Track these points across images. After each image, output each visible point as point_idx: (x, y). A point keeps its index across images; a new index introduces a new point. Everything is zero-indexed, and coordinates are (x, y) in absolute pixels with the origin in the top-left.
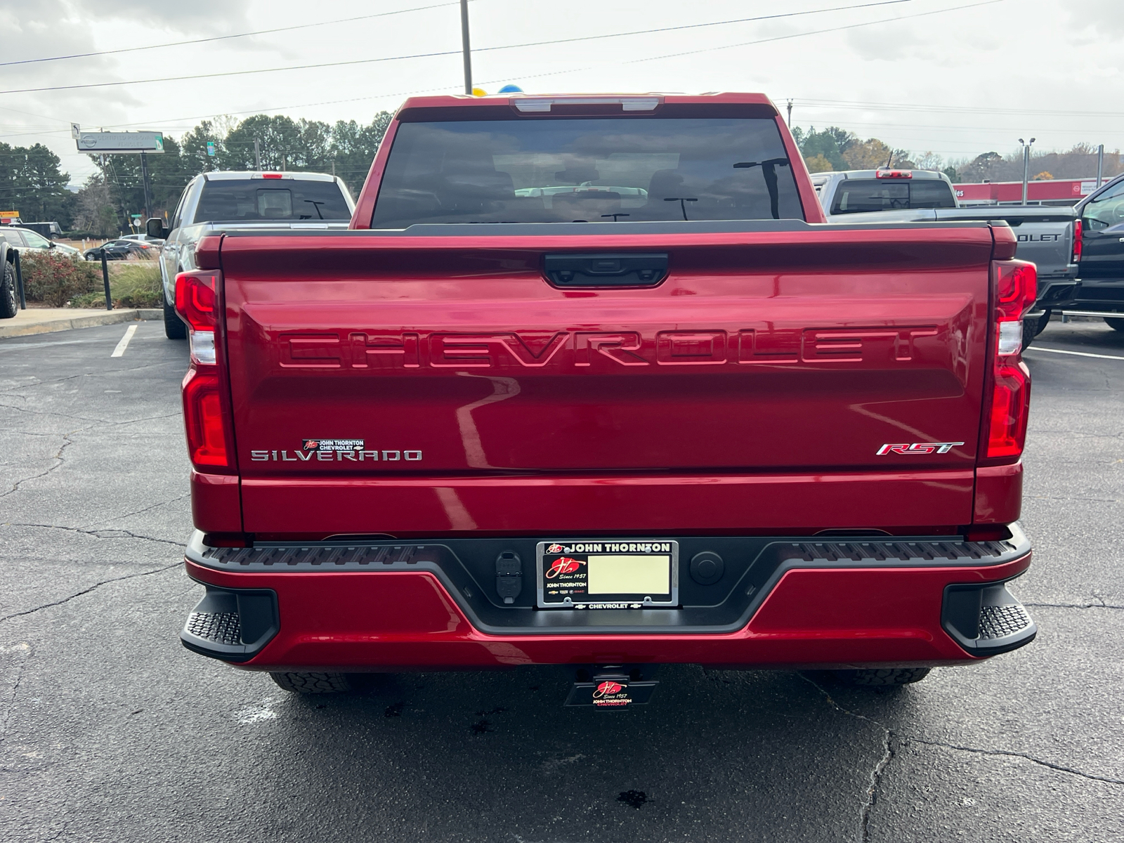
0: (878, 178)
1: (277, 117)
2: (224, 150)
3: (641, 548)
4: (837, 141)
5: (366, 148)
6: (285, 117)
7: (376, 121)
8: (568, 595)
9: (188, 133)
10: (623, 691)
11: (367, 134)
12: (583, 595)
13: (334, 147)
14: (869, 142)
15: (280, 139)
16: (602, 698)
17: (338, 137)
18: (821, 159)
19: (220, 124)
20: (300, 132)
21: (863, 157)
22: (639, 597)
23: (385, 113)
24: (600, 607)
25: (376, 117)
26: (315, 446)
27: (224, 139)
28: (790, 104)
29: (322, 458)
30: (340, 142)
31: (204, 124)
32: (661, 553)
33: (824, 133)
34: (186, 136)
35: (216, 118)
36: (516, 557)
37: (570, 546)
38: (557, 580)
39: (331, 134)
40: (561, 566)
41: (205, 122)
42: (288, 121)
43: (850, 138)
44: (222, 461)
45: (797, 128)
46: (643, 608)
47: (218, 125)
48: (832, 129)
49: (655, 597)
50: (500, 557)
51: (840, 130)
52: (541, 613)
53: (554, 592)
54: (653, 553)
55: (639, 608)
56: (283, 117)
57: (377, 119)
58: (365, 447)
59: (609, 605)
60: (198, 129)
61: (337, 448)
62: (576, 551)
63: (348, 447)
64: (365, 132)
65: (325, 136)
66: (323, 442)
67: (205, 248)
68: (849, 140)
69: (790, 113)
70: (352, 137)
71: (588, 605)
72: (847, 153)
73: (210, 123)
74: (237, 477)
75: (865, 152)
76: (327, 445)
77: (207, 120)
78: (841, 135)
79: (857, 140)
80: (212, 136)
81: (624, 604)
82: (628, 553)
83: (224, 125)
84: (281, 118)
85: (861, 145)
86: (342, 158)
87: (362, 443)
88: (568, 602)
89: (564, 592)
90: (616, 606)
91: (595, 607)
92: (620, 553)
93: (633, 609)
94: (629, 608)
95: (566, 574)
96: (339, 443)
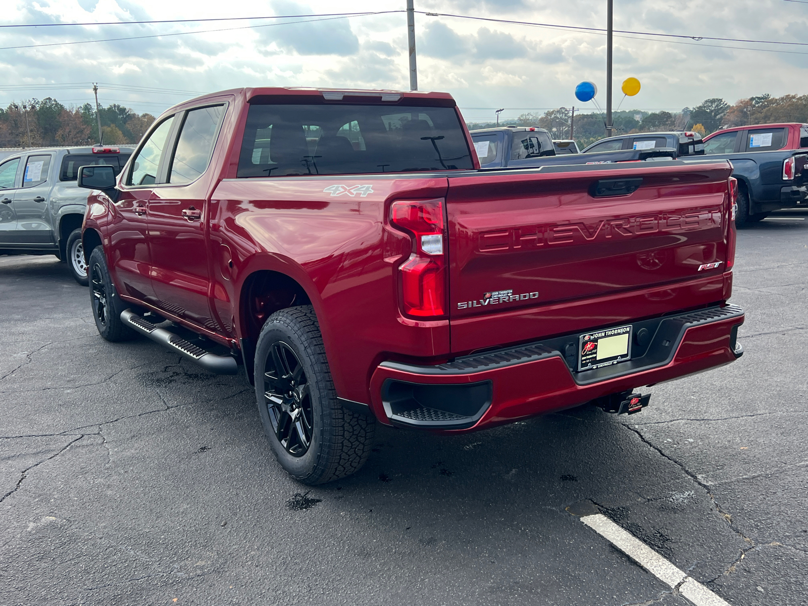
3: (619, 331)
4: (120, 115)
8: (590, 362)
12: (594, 361)
14: (144, 116)
16: (632, 407)
18: (114, 128)
21: (141, 127)
22: (615, 358)
24: (602, 366)
26: (489, 296)
28: (95, 86)
29: (494, 302)
32: (626, 333)
33: (109, 109)
36: (574, 345)
37: (592, 335)
38: (586, 355)
40: (588, 347)
43: (129, 113)
44: (440, 312)
45: (87, 104)
46: (618, 363)
48: (115, 106)
49: (622, 356)
50: (568, 346)
51: (121, 107)
52: (580, 374)
53: (584, 362)
54: (623, 333)
55: (616, 364)
58: (513, 294)
59: (606, 364)
61: (500, 296)
62: (595, 338)
63: (504, 295)
66: (493, 294)
67: (435, 185)
68: (129, 114)
69: (96, 93)
71: (597, 366)
72: (128, 124)
74: (448, 321)
75: (142, 123)
76: (495, 294)
78: (123, 111)
79: (134, 114)
81: (611, 363)
82: (615, 335)
85: (138, 118)
87: (511, 291)
88: (589, 366)
89: (588, 361)
90: (608, 364)
91: (600, 366)
92: (611, 335)
93: (614, 364)
94: (613, 364)
95: (589, 351)
96: (502, 292)
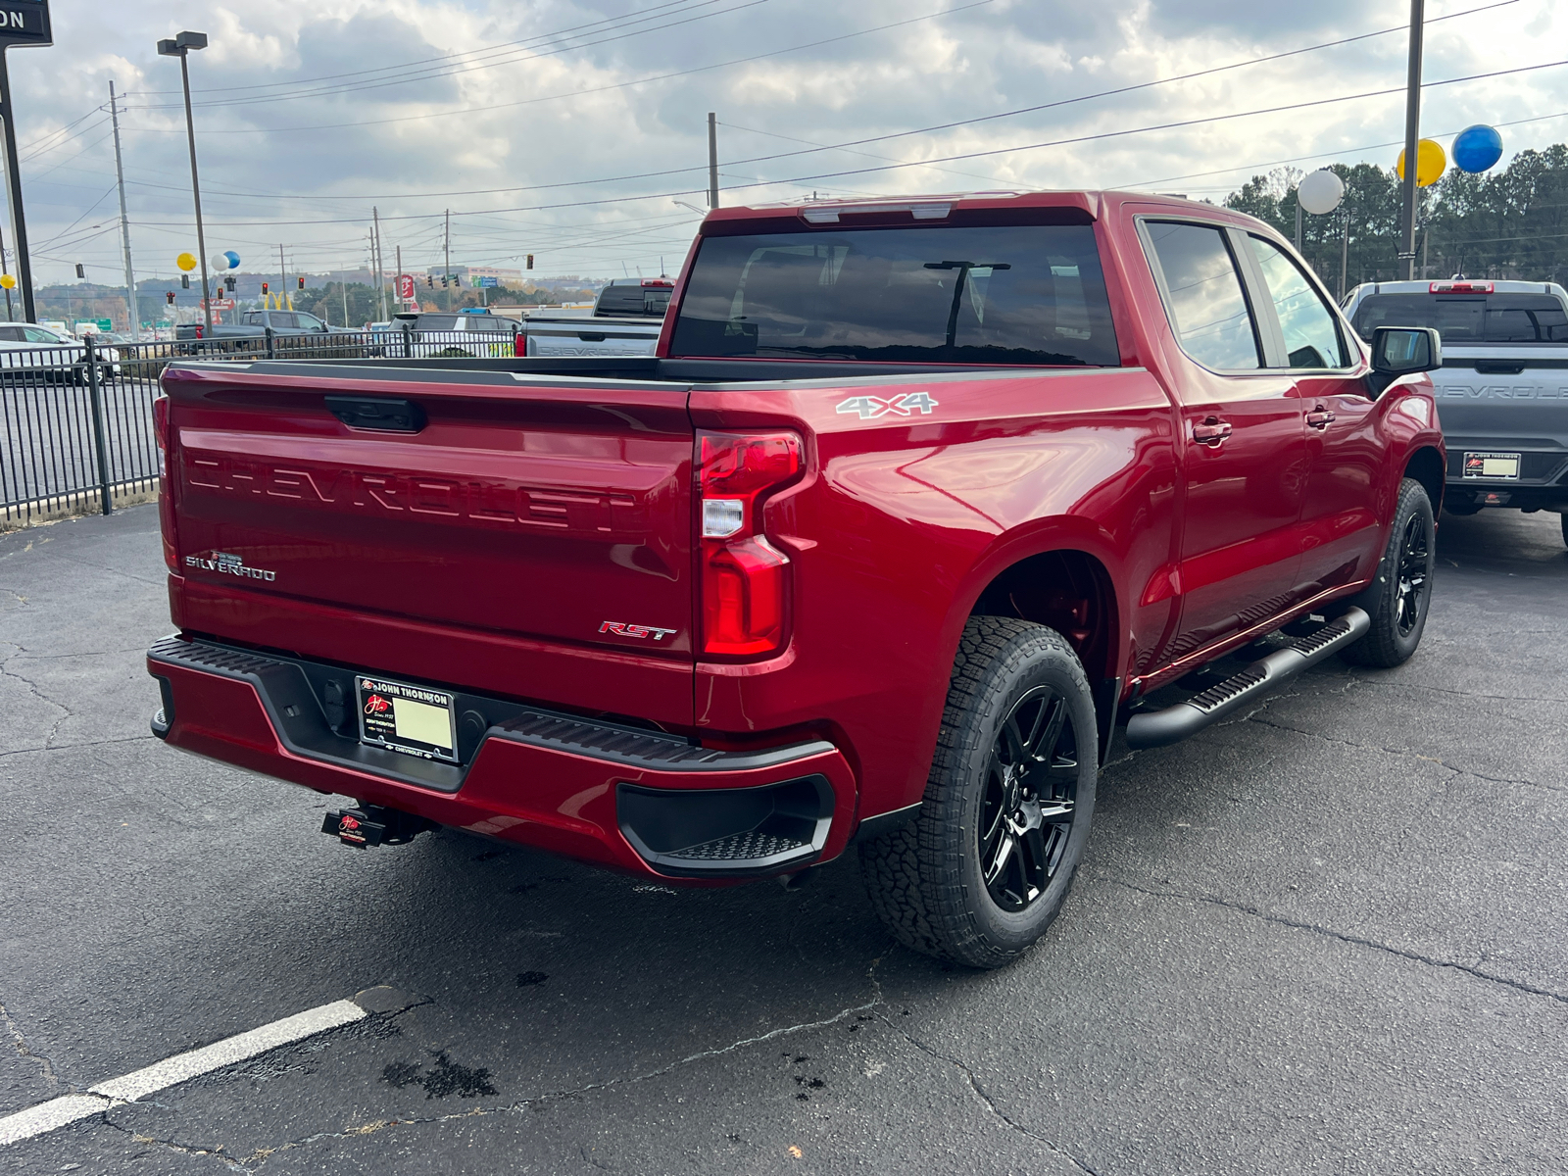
0: (1431, 293)
1: (1358, 167)
2: (1279, 215)
3: (427, 697)
5: (1492, 207)
6: (1372, 166)
7: (1513, 165)
8: (382, 733)
9: (1232, 194)
10: (359, 828)
11: (1497, 185)
12: (392, 735)
13: (1440, 206)
15: (1360, 198)
17: (1450, 192)
19: (1278, 180)
20: (1390, 186)
22: (430, 747)
23: (1530, 153)
24: (402, 750)
25: (1515, 158)
26: (216, 557)
27: (1281, 200)
29: (222, 570)
30: (1451, 199)
31: (1256, 180)
32: (440, 705)
34: (1229, 198)
35: (1273, 173)
36: (337, 686)
37: (376, 683)
38: (372, 716)
39: (1439, 188)
40: (374, 703)
41: (1257, 178)
42: (1376, 171)
46: (434, 759)
47: (1275, 181)
49: (442, 750)
50: (327, 684)
52: (363, 747)
53: (372, 728)
54: (435, 704)
55: (431, 759)
56: (1368, 166)
57: (1515, 163)
58: (243, 564)
59: (411, 751)
60: (1246, 188)
61: (228, 561)
62: (383, 690)
63: (233, 562)
64: (1493, 183)
65: (1429, 191)
66: (221, 555)
70: (1472, 191)
71: (395, 747)
73: (1264, 179)
76: (223, 557)
77: (1260, 175)
80: (1265, 197)
81: (419, 752)
82: (418, 700)
83: (1284, 182)
84: (1364, 167)
86: (1451, 221)
87: (241, 558)
88: (382, 741)
89: (380, 730)
90: (414, 753)
91: (400, 750)
92: (411, 699)
93: (426, 758)
94: (423, 757)
95: (379, 712)
96: (229, 557)
